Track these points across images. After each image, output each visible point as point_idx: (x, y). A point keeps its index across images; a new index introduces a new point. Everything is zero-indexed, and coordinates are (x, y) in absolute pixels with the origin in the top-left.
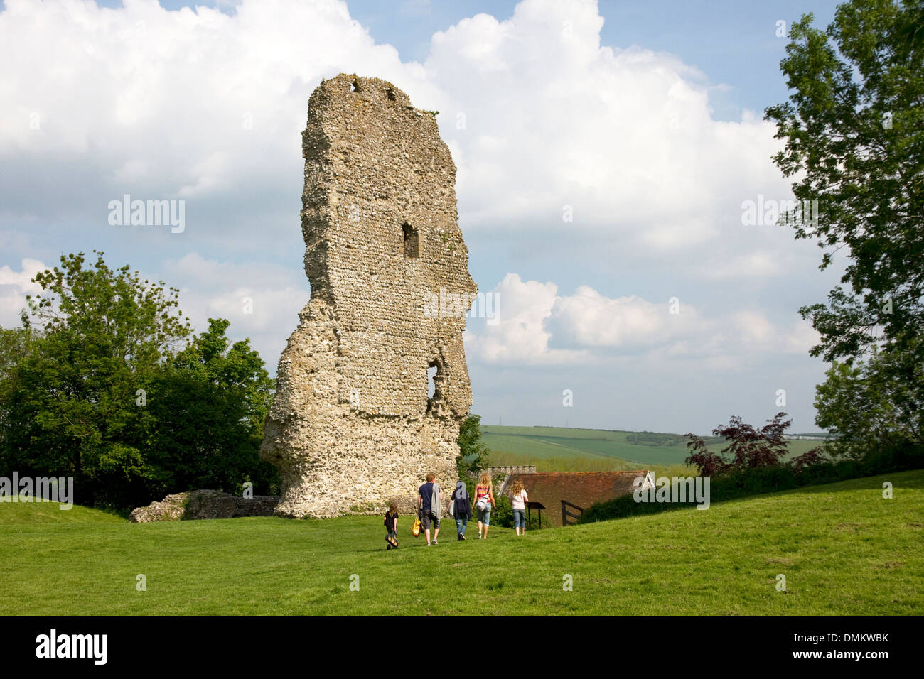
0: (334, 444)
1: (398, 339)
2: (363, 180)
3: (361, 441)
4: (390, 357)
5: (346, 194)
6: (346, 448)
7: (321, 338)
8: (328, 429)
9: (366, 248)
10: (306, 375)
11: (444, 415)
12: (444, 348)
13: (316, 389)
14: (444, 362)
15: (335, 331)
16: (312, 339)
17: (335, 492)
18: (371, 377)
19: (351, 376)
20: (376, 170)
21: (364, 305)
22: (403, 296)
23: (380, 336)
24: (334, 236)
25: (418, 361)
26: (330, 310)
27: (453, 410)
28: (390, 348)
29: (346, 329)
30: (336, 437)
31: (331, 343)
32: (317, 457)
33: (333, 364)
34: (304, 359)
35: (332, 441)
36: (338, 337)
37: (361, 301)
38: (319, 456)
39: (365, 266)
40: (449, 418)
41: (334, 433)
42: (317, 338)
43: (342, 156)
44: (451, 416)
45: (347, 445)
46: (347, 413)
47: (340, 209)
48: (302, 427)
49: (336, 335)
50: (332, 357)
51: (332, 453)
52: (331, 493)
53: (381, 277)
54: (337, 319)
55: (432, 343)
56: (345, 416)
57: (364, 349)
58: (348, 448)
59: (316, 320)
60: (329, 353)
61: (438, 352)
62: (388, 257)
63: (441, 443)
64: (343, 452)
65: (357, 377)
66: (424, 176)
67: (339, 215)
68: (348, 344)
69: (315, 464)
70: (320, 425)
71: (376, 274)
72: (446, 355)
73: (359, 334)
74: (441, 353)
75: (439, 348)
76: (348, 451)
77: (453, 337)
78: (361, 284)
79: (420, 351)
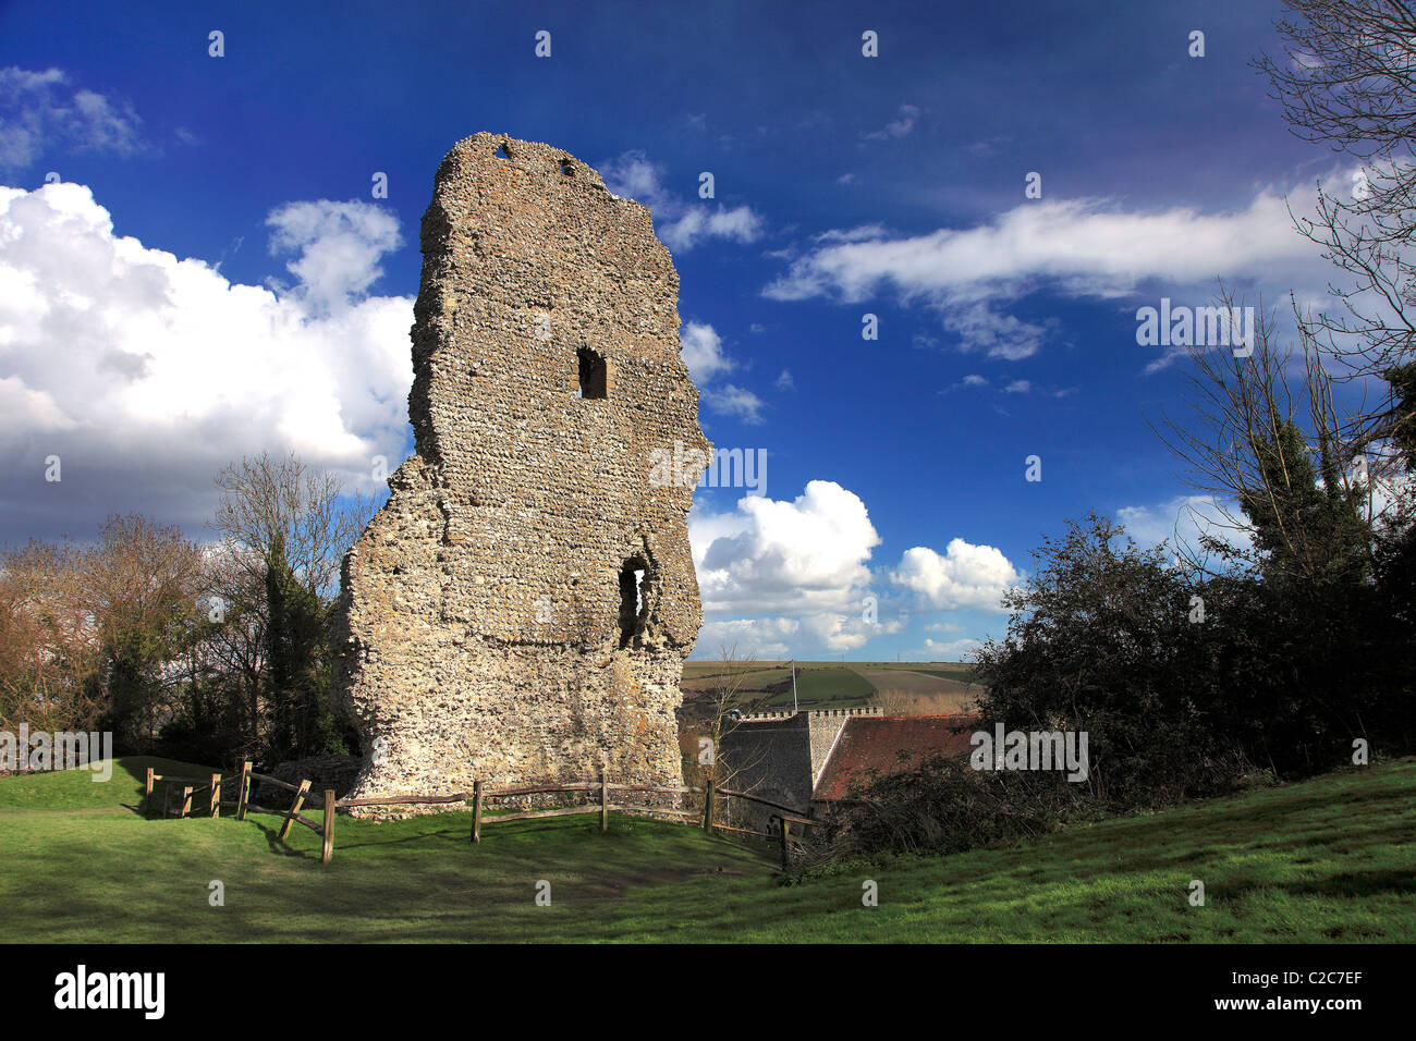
0: (431, 691)
1: (565, 521)
2: (506, 277)
3: (490, 686)
4: (547, 549)
5: (471, 294)
6: (457, 697)
7: (415, 515)
8: (421, 666)
9: (505, 377)
10: (382, 575)
11: (653, 641)
12: (652, 537)
13: (398, 599)
14: (651, 560)
15: (440, 505)
16: (400, 518)
17: (435, 772)
18: (508, 580)
19: (468, 577)
20: (531, 265)
21: (499, 464)
22: (574, 453)
23: (528, 515)
24: (443, 356)
25: (601, 557)
26: (434, 472)
27: (668, 635)
28: (548, 536)
29: (461, 501)
30: (438, 680)
31: (433, 525)
32: (396, 713)
33: (434, 557)
34: (381, 550)
35: (430, 686)
36: (446, 514)
37: (492, 458)
38: (399, 711)
39: (504, 405)
40: (662, 648)
41: (433, 671)
42: (409, 516)
43: (469, 241)
44: (665, 644)
45: (458, 693)
46: (460, 639)
47: (458, 315)
48: (368, 661)
49: (443, 511)
50: (434, 546)
51: (429, 705)
52: (426, 773)
53: (534, 423)
54: (446, 486)
55: (630, 528)
56: (455, 644)
57: (498, 535)
58: (460, 697)
59: (411, 488)
60: (429, 540)
61: (642, 544)
62: (549, 393)
63: (648, 687)
64: (451, 703)
65: (480, 580)
66: (621, 284)
67: (456, 324)
68: (465, 526)
69: (393, 725)
70: (402, 658)
71: (524, 418)
72: (655, 548)
73: (489, 511)
74: (645, 545)
75: (644, 537)
76: (461, 701)
77: (667, 520)
78: (496, 432)
79: (605, 540)
